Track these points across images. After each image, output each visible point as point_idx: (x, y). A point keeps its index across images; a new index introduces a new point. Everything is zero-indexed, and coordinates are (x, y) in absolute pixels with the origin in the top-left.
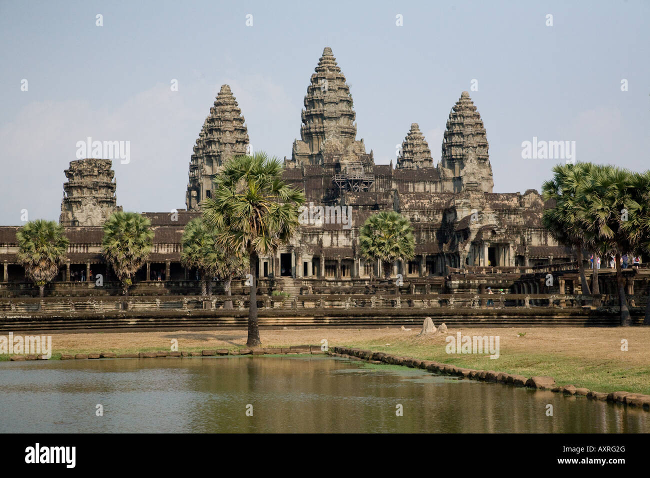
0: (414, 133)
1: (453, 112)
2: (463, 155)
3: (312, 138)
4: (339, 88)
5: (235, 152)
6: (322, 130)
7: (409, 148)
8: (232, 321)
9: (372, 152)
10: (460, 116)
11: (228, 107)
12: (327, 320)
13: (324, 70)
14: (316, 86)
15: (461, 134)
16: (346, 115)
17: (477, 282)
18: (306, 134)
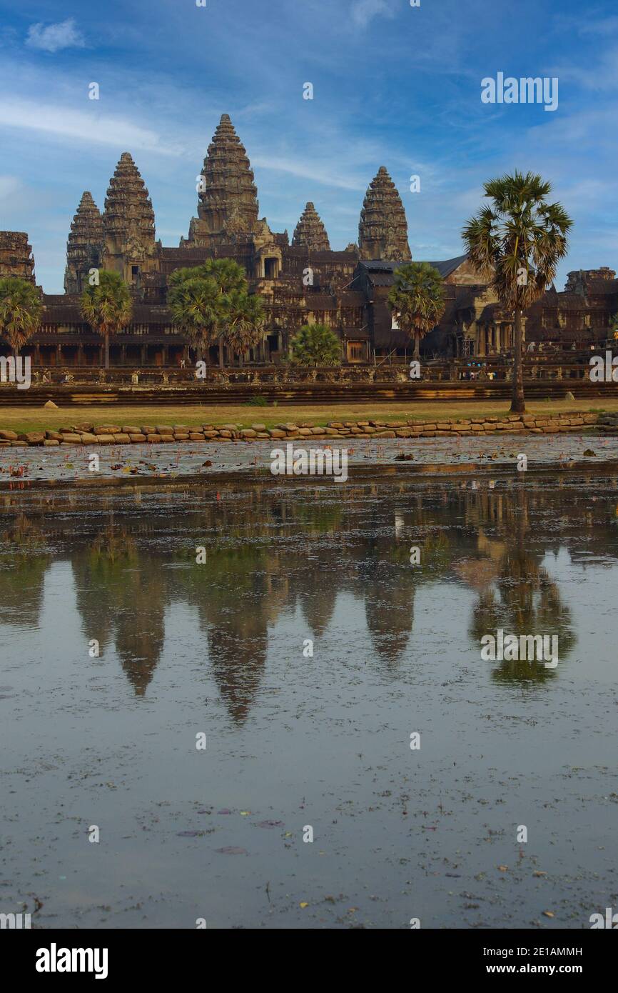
0: (310, 213)
1: (371, 189)
2: (383, 236)
3: (212, 216)
4: (240, 160)
5: (141, 228)
6: (223, 207)
7: (304, 230)
8: (390, 394)
9: (286, 231)
10: (379, 193)
11: (132, 178)
12: (488, 392)
13: (223, 140)
14: (215, 158)
15: (380, 213)
16: (249, 190)
17: (537, 359)
18: (206, 211)
